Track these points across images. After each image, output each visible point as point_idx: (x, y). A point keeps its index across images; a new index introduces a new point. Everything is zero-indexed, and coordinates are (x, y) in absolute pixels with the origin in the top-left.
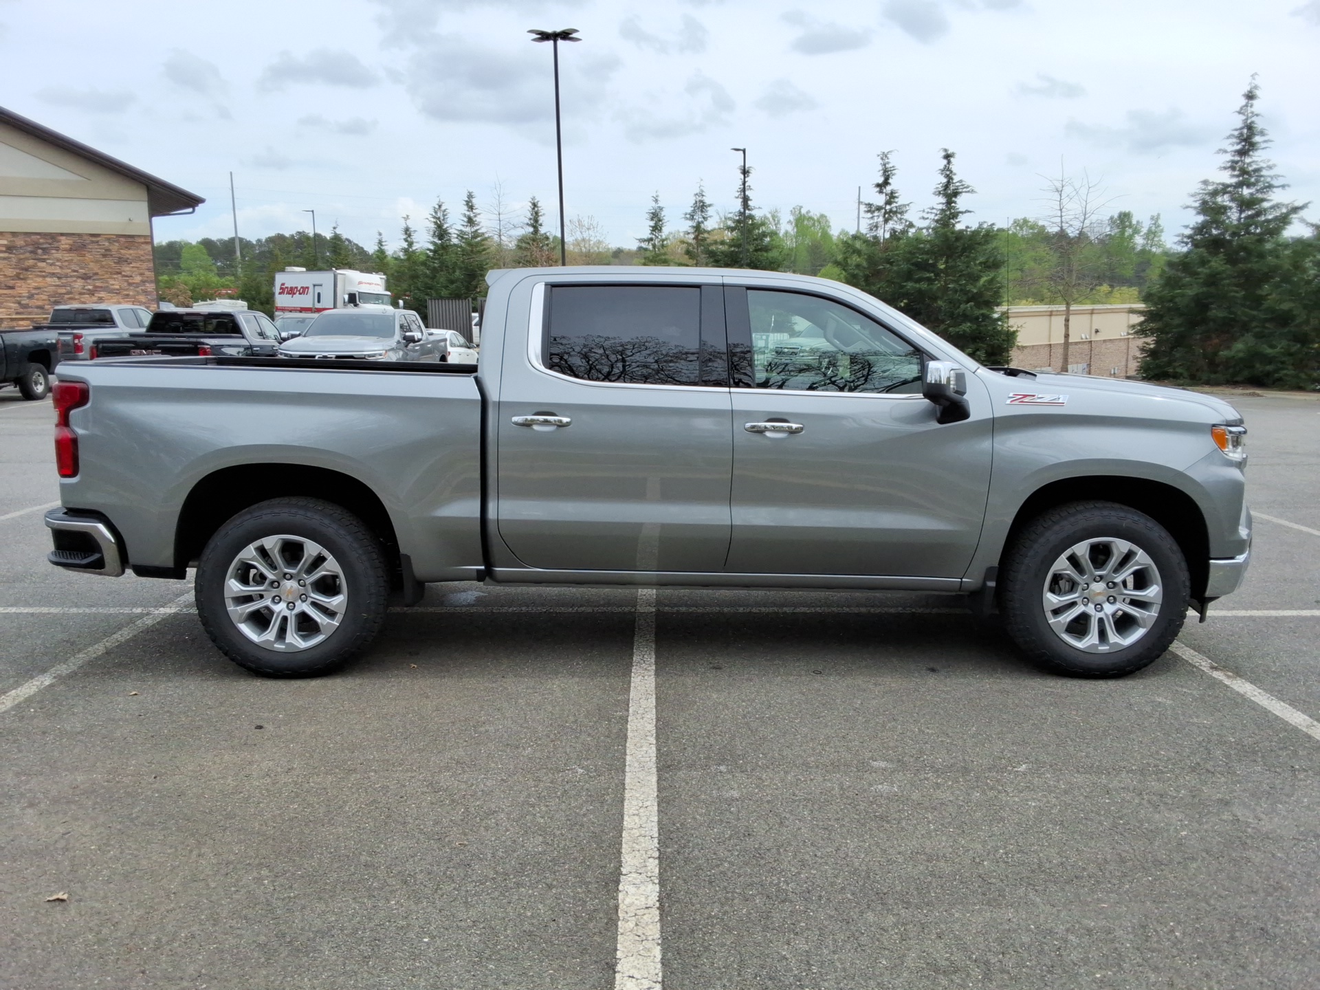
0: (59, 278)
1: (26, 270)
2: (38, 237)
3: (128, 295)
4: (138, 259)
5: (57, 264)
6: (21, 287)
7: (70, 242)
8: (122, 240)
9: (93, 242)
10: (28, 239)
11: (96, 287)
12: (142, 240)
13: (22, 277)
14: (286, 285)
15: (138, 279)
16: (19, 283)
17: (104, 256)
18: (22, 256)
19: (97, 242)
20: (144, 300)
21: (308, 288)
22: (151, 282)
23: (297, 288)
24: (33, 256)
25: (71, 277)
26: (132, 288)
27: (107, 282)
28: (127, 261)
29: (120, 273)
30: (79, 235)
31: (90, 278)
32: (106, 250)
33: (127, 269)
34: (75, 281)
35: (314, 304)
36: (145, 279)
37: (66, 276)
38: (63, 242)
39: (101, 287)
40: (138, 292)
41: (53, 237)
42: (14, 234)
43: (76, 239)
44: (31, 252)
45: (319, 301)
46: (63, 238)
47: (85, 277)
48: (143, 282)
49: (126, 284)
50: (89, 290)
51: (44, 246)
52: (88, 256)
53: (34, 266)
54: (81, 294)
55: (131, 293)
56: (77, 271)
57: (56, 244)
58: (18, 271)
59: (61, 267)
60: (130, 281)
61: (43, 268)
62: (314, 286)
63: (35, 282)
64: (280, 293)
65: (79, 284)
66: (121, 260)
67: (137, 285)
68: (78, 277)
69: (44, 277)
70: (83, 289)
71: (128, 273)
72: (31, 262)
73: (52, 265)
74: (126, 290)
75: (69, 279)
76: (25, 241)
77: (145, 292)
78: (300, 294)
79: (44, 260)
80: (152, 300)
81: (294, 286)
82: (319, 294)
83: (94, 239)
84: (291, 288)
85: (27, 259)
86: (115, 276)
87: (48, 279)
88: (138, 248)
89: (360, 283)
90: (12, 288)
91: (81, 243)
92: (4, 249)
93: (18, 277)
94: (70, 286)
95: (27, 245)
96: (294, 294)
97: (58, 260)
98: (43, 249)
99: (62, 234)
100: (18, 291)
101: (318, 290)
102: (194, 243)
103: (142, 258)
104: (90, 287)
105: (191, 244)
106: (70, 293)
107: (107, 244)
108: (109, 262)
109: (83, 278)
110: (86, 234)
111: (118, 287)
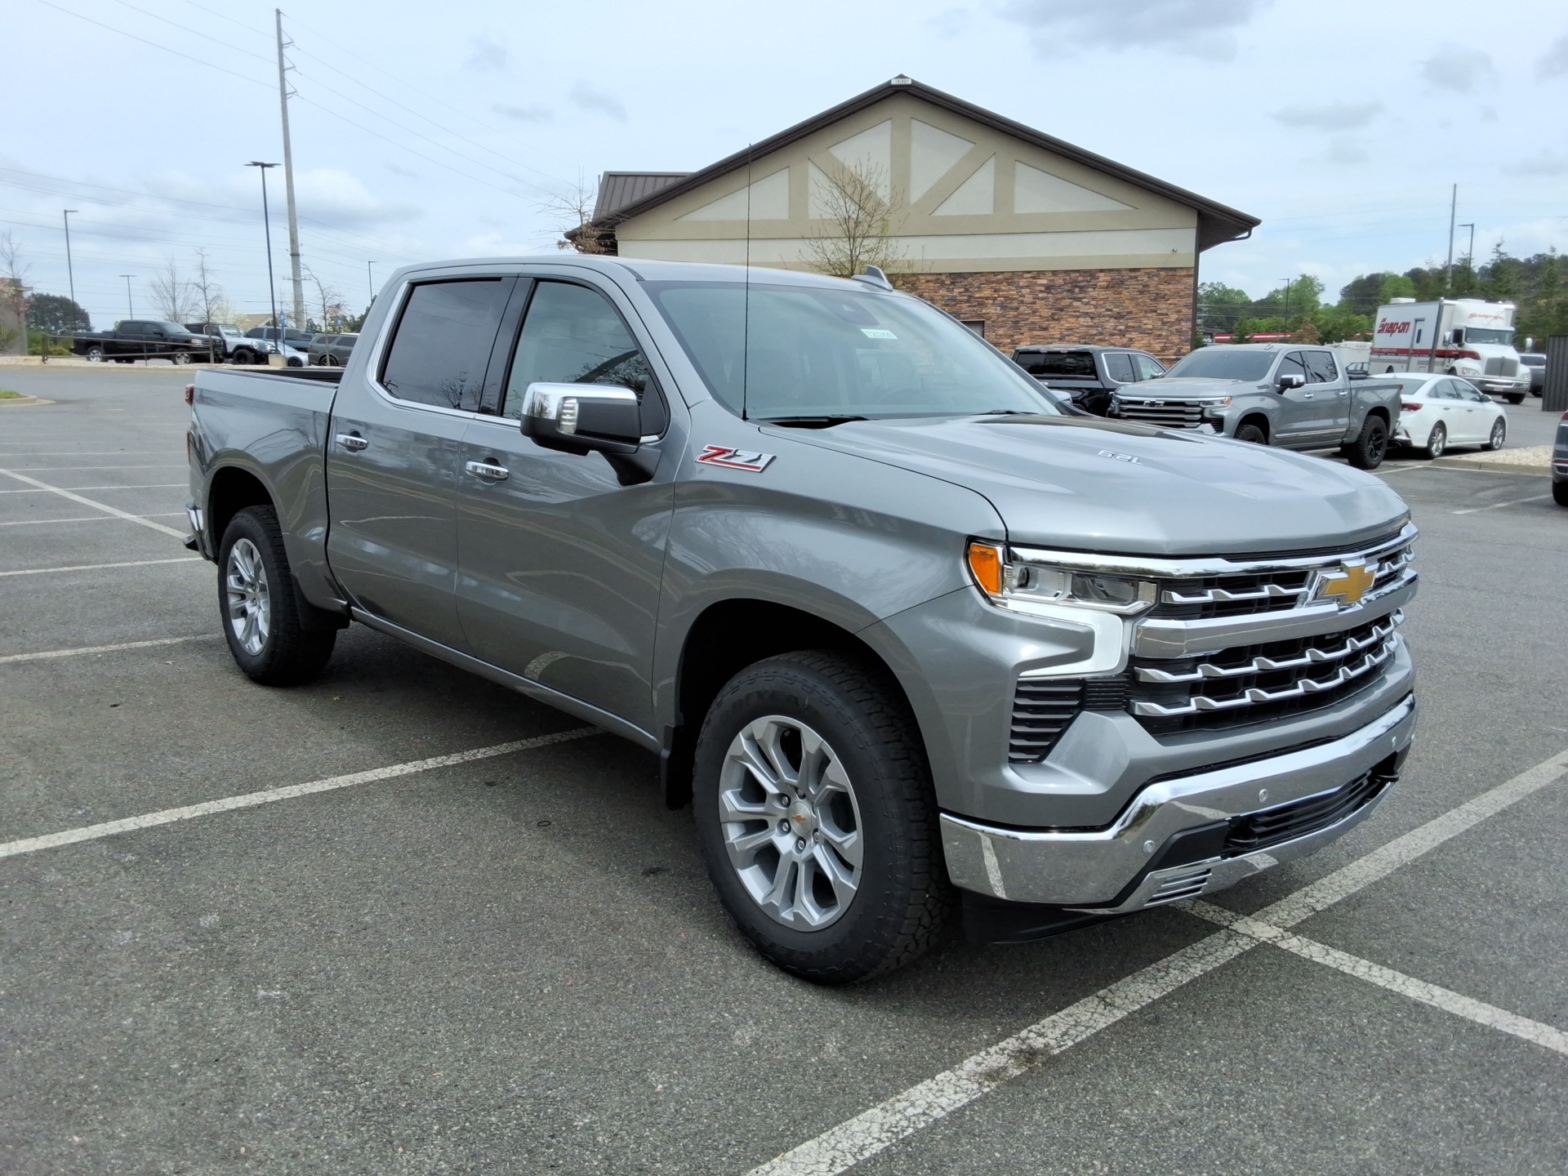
0: (1092, 318)
1: (1062, 310)
2: (1078, 275)
3: (1160, 335)
4: (1177, 294)
5: (1092, 302)
6: (1053, 328)
7: (1109, 278)
8: (1163, 273)
9: (1131, 278)
10: (1068, 278)
11: (1128, 327)
12: (1184, 273)
13: (1056, 317)
14: (1387, 321)
15: (1174, 317)
16: (1053, 324)
17: (1141, 292)
18: (1059, 296)
19: (1136, 277)
20: (1176, 342)
21: (1408, 324)
22: (1188, 320)
23: (1397, 324)
24: (1070, 295)
25: (1104, 316)
26: (1165, 327)
27: (1140, 321)
28: (1164, 297)
29: (1155, 311)
30: (1118, 271)
31: (1123, 317)
32: (1144, 286)
33: (1163, 307)
34: (1107, 321)
35: (1412, 345)
36: (1182, 317)
37: (1100, 316)
38: (1101, 279)
39: (1133, 327)
40: (1171, 332)
41: (1091, 274)
42: (1054, 273)
43: (1114, 274)
44: (1068, 291)
45: (1418, 341)
46: (1102, 274)
47: (1119, 317)
48: (1179, 321)
49: (1159, 323)
50: (1120, 330)
51: (1082, 284)
52: (1125, 293)
53: (1070, 306)
54: (1112, 335)
55: (1164, 333)
56: (1111, 310)
57: (1093, 282)
58: (1053, 311)
59: (1095, 307)
60: (1165, 320)
61: (1078, 307)
62: (1417, 321)
63: (1068, 322)
64: (1380, 332)
65: (1111, 324)
66: (1159, 297)
67: (1172, 324)
68: (1111, 317)
69: (1078, 317)
70: (1115, 329)
71: (1164, 311)
72: (1067, 302)
73: (1087, 304)
74: (1160, 329)
75: (1102, 319)
76: (1064, 280)
77: (1179, 331)
78: (1399, 332)
79: (1079, 300)
80: (1186, 341)
81: (1394, 321)
82: (1420, 331)
83: (1133, 274)
84: (1392, 324)
85: (1064, 298)
86: (1149, 315)
87: (1081, 320)
88: (1178, 282)
89: (1472, 316)
90: (1045, 329)
91: (1119, 278)
92: (1043, 289)
93: (1052, 318)
94: (1102, 326)
95: (1065, 284)
96: (1394, 332)
97: (1094, 299)
98: (1081, 288)
99: (1101, 271)
100: (1051, 332)
101: (1419, 326)
102: (1401, 275)
103: (1182, 293)
104: (1122, 327)
105: (1396, 276)
106: (1101, 334)
107: (1146, 279)
108: (1146, 299)
109: (1116, 318)
110: (1126, 269)
111: (1151, 327)
